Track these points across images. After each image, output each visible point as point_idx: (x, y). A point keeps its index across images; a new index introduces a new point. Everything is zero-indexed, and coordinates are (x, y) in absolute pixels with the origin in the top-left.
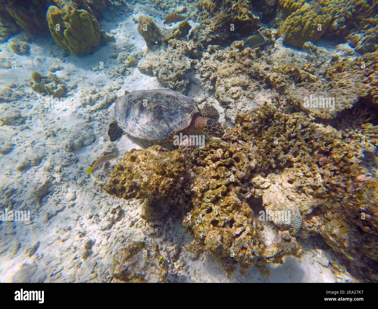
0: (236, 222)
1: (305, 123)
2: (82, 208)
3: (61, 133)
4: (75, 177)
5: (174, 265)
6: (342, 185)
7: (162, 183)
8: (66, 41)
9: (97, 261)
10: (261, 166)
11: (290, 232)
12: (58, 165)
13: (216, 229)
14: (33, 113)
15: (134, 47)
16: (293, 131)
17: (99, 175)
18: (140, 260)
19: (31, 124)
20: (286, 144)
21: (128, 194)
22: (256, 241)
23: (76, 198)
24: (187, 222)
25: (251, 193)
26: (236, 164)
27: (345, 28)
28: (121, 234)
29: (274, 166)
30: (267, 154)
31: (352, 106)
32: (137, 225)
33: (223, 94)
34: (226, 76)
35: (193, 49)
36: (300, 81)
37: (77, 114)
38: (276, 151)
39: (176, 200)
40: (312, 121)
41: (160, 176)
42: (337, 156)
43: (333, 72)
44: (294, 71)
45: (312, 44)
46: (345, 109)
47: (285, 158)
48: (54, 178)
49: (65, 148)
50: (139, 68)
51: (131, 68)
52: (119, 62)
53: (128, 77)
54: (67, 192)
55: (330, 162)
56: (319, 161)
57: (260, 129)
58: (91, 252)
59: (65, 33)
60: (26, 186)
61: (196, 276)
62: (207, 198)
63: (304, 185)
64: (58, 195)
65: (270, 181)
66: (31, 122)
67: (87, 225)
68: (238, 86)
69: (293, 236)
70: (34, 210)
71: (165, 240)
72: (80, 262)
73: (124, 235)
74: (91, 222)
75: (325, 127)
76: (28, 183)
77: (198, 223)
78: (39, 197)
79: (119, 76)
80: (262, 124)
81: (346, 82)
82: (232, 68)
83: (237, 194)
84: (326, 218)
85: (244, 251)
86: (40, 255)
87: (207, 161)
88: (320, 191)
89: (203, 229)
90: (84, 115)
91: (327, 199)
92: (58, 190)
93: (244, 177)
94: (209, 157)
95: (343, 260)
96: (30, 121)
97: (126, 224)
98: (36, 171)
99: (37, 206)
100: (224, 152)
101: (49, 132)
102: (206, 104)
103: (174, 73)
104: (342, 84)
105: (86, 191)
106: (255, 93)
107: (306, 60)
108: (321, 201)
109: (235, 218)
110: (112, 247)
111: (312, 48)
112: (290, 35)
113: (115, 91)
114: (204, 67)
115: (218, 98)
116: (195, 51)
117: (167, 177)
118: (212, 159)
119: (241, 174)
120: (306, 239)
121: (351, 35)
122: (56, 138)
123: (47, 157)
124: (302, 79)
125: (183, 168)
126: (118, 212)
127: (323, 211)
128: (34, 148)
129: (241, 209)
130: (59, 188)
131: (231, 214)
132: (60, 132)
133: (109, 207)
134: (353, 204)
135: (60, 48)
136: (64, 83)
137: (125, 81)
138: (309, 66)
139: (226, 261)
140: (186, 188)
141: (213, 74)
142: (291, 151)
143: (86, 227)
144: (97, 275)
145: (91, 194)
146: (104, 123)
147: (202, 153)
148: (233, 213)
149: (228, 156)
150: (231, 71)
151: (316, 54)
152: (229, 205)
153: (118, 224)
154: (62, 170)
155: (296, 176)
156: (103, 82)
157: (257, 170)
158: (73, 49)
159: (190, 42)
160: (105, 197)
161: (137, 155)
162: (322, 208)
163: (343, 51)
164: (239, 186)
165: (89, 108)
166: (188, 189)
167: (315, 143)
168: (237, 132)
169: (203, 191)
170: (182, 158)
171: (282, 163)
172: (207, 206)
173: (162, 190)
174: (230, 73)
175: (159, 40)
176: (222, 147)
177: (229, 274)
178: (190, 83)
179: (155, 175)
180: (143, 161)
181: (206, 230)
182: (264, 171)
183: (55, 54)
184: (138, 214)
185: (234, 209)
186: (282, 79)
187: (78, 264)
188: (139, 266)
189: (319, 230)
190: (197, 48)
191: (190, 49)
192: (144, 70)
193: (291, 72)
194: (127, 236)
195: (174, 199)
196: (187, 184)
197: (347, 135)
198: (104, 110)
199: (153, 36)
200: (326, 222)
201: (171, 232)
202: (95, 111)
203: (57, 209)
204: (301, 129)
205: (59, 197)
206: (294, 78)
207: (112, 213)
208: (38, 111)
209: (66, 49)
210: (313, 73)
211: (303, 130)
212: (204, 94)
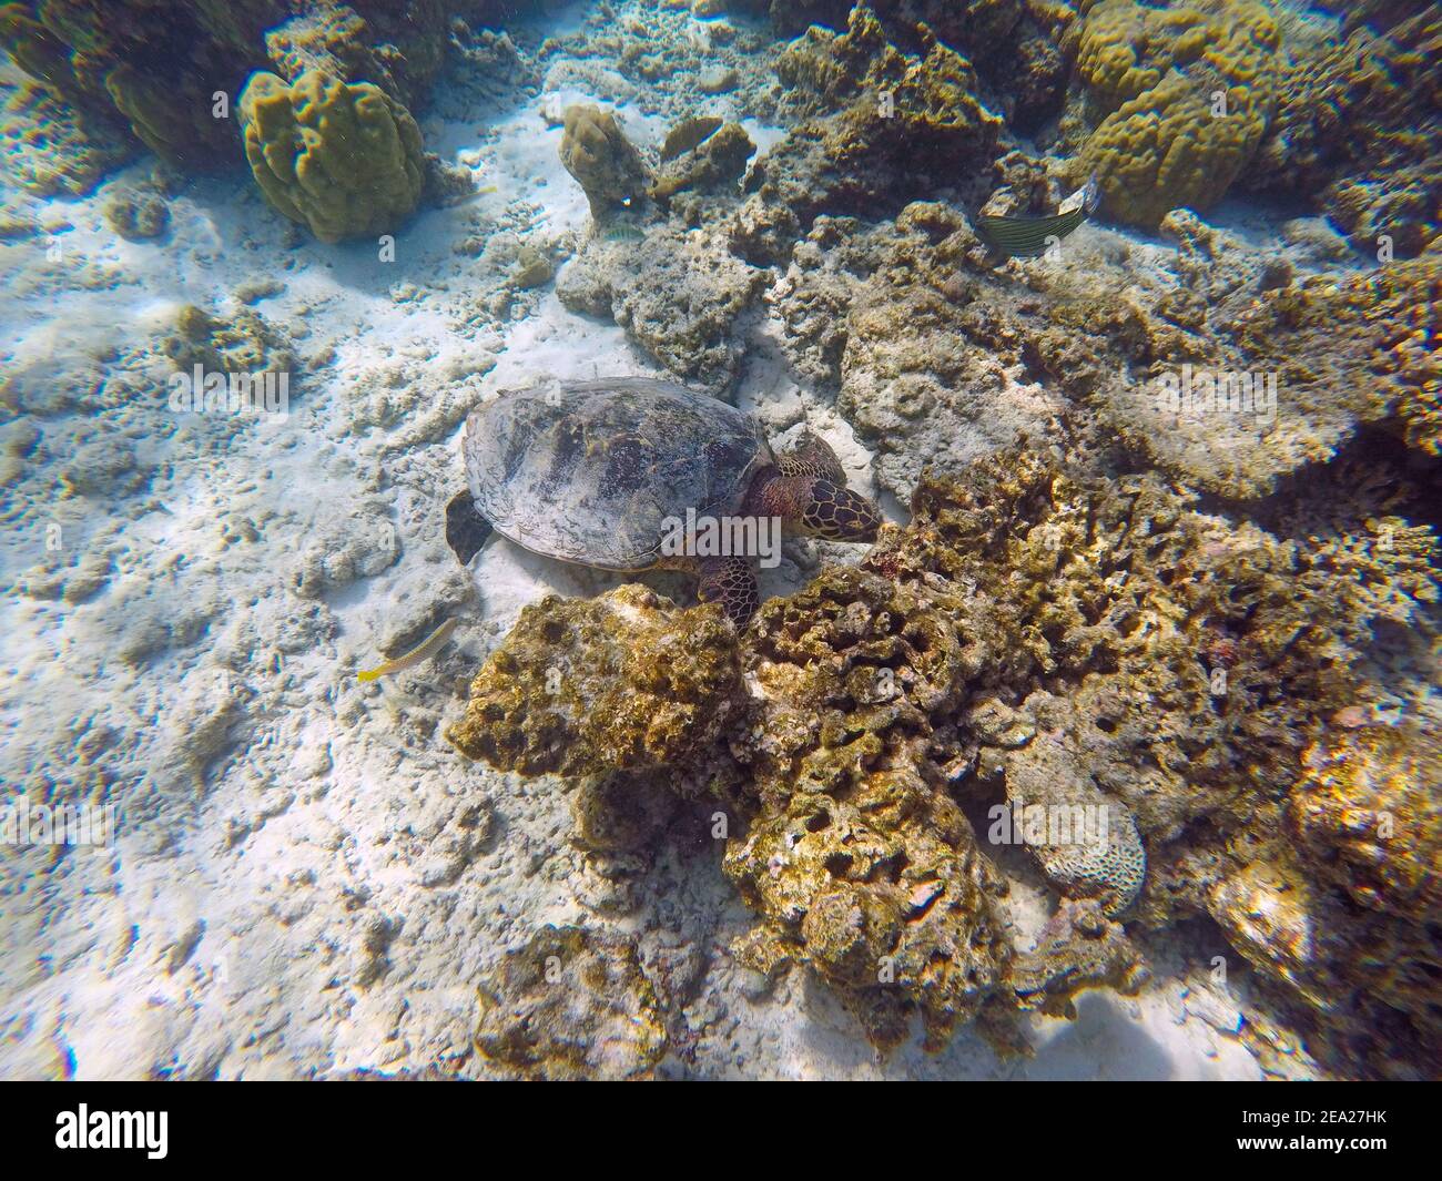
0: (912, 863)
1: (1164, 515)
2: (352, 803)
3: (278, 527)
4: (328, 691)
5: (683, 1016)
6: (1290, 738)
7: (657, 720)
8: (303, 193)
9: (408, 997)
10: (1004, 666)
11: (1104, 904)
12: (266, 646)
13: (843, 887)
14: (178, 455)
15: (542, 214)
16: (1120, 543)
17: (415, 686)
18: (572, 993)
19: (171, 494)
20: (1093, 588)
21: (535, 758)
22: (981, 932)
23: (332, 766)
24: (740, 861)
25: (965, 763)
26: (916, 659)
27: (1317, 161)
28: (493, 902)
29: (1049, 664)
30: (1023, 624)
31: (1333, 454)
32: (552, 869)
33: (868, 400)
34: (882, 335)
35: (760, 229)
36: (1147, 359)
37: (334, 460)
38: (1055, 615)
39: (700, 781)
40: (1188, 507)
41: (651, 698)
42: (1272, 636)
43: (1267, 330)
44: (1128, 321)
45: (1195, 218)
46: (1308, 463)
47: (1090, 639)
48: (254, 694)
49: (292, 585)
50: (560, 293)
51: (531, 292)
52: (487, 270)
53: (520, 325)
54: (297, 746)
55: (1248, 657)
56: (1209, 653)
57: (1003, 532)
58: (388, 962)
59: (300, 165)
60: (152, 721)
61: (764, 1057)
62: (813, 776)
63: (1157, 737)
64: (266, 753)
65: (1032, 720)
66: (169, 488)
67: (371, 866)
68: (923, 372)
69: (1112, 920)
70: (182, 806)
71: (652, 926)
72: (346, 997)
73: (506, 906)
74: (387, 856)
75: (1235, 528)
76: (159, 708)
77: (777, 865)
78: (200, 759)
79: (488, 321)
80: (1010, 515)
81: (1311, 366)
82: (904, 304)
83: (916, 764)
84: (1231, 857)
85: (939, 967)
86: (205, 970)
87: (811, 646)
88: (1209, 760)
89: (796, 888)
90: (360, 462)
91: (1234, 790)
92: (268, 735)
93: (941, 704)
94: (818, 630)
95: (1290, 1010)
96: (167, 483)
97: (513, 864)
98: (187, 666)
99: (194, 795)
100: (875, 614)
101: (234, 523)
102: (806, 434)
103: (691, 317)
104: (1298, 371)
105: (368, 744)
106: (985, 396)
107: (1172, 277)
108: (1213, 797)
109: (910, 849)
110: (460, 948)
111: (1192, 234)
112: (1115, 182)
113: (474, 378)
114: (799, 299)
115: (849, 414)
116: (770, 236)
117: (673, 699)
118: (828, 639)
119: (930, 693)
120: (1158, 932)
121: (1336, 186)
122: (261, 546)
123: (226, 615)
124: (1155, 352)
125: (728, 669)
126: (484, 821)
127: (1221, 830)
128: (181, 581)
129: (932, 819)
130: (271, 730)
131: (895, 836)
132: (272, 523)
133: (451, 802)
134: (1322, 807)
135: (275, 215)
136: (290, 346)
137: (508, 340)
138: (1182, 304)
139: (876, 1001)
140: (735, 739)
141: (831, 325)
142: (1109, 613)
143: (367, 872)
144: (407, 1049)
145: (386, 753)
146: (431, 494)
147: (793, 617)
148: (903, 833)
149: (888, 627)
150: (900, 316)
151: (1210, 256)
152: (888, 803)
153: (482, 866)
154: (280, 666)
155: (1127, 703)
156: (430, 342)
157: (987, 682)
158: (323, 221)
159: (749, 203)
160: (436, 766)
161: (564, 620)
162: (1219, 819)
163: (1308, 244)
164: (925, 736)
165: (378, 437)
166: (745, 744)
167: (1195, 586)
168: (919, 541)
169: (798, 753)
170: (726, 633)
171: (1079, 656)
172: (812, 805)
173: (655, 746)
174: (895, 323)
175: (638, 193)
176: (866, 596)
177: (885, 1050)
178: (747, 354)
179: (631, 691)
180: (586, 641)
181: (806, 891)
182: (1012, 685)
183: (257, 238)
184: (555, 831)
185: (905, 816)
186: (1083, 350)
187: (341, 1005)
188: (567, 1012)
189: (1205, 899)
190: (775, 227)
191: (751, 228)
192: (581, 300)
193: (1114, 326)
194: (516, 911)
195: (692, 780)
196: (741, 725)
197: (1314, 559)
198: (433, 448)
199: (616, 180)
200: (1233, 872)
201: (672, 897)
202: (401, 450)
203: (264, 806)
204: (1149, 536)
205: (271, 764)
206: (1125, 350)
207: (463, 824)
208: (197, 447)
209: (301, 221)
210: (1194, 328)
211: (1154, 541)
212: (799, 394)
